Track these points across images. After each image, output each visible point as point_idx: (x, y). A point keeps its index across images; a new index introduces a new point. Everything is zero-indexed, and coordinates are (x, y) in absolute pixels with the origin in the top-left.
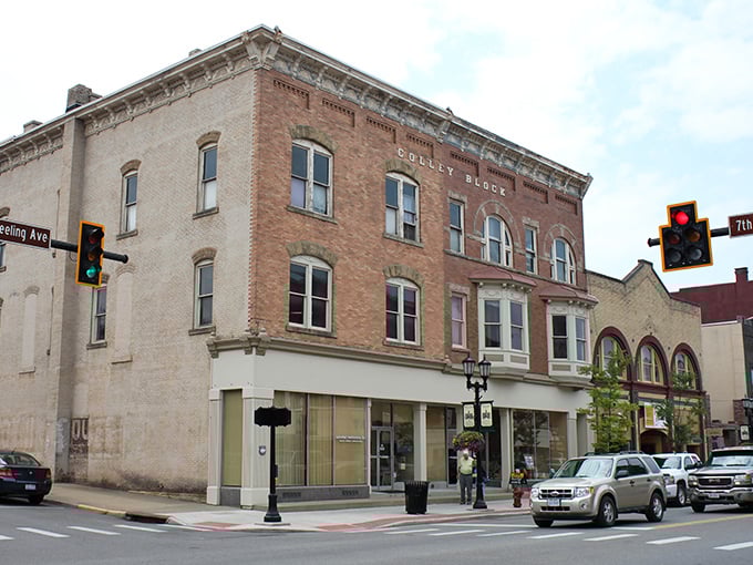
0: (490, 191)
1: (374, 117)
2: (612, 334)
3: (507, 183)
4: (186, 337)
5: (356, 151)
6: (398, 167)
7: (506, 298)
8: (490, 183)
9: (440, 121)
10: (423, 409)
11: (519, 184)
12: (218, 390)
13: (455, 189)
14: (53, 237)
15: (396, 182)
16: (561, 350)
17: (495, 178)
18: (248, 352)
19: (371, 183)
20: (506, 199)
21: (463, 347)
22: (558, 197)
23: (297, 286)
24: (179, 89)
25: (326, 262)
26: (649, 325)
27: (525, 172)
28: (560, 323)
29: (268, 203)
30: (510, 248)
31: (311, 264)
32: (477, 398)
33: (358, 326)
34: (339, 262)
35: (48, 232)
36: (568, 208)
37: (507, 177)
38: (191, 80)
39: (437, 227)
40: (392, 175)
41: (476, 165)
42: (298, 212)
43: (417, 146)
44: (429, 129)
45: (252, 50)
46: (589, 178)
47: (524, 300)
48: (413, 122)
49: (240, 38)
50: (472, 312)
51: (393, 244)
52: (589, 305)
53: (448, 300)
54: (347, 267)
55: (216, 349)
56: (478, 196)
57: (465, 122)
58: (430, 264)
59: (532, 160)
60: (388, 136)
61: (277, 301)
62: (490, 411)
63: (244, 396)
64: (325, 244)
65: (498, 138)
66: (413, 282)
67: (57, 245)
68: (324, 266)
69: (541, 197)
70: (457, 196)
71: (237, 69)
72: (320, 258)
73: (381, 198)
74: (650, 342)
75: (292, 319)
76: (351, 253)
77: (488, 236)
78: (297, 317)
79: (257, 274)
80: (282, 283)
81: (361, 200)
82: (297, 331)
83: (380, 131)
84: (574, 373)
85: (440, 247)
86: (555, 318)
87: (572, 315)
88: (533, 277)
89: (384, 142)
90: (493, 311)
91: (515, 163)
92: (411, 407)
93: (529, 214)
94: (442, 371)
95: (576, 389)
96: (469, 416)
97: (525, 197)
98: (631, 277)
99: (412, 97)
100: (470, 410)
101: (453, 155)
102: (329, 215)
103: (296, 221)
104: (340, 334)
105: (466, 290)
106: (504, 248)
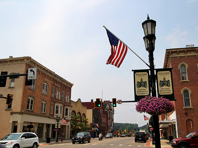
0: (58, 86)
1: (42, 73)
2: (74, 111)
3: (61, 85)
4: (4, 111)
5: (39, 79)
6: (45, 82)
7: (60, 105)
8: (59, 85)
9: (53, 74)
10: (45, 124)
11: (62, 85)
12: (12, 121)
13: (53, 86)
14: (3, 96)
15: (45, 84)
16: (66, 114)
17: (59, 84)
18: (20, 114)
19: (41, 84)
20: (61, 88)
21: (52, 113)
22: (68, 88)
23: (29, 103)
24: (7, 63)
25: (33, 98)
26: (79, 110)
27: (64, 83)
28: (67, 110)
29: (26, 88)
30: (60, 96)
31: (31, 99)
32: (58, 123)
33: (37, 110)
34: (35, 98)
35: (2, 95)
36: (69, 89)
37: (61, 84)
38: (10, 62)
39: (50, 92)
40: (44, 83)
41: (57, 81)
42: (30, 89)
43: (48, 78)
44: (50, 75)
45: (25, 60)
46: (73, 84)
47: (62, 105)
48: (48, 74)
49: (23, 58)
50: (54, 107)
51: (43, 95)
52: (71, 106)
53: (51, 105)
54: (36, 99)
55: (12, 113)
56: (56, 87)
57: (56, 74)
58: (49, 99)
59: (65, 81)
60: (44, 76)
61: (25, 105)
62: (60, 125)
63: (18, 122)
64: (33, 95)
65: (61, 77)
66: (46, 102)
67: (4, 97)
68: (33, 99)
69: (65, 87)
70: (53, 87)
71: (21, 63)
72: (32, 97)
73: (42, 87)
74: (79, 113)
75: (27, 109)
76: (37, 97)
77: (57, 94)
78: (28, 108)
79: (23, 100)
80: (26, 102)
81: (39, 87)
82: (28, 110)
83: (43, 75)
84: (68, 118)
85: (50, 96)
86: (66, 109)
87: (69, 108)
88: (63, 101)
89: (44, 77)
90: (57, 107)
91: (62, 81)
92: (43, 124)
93: (64, 90)
94: (49, 118)
95: (68, 121)
96: (59, 126)
97: (63, 87)
98: (77, 101)
99: (49, 70)
100: (56, 125)
101: (53, 80)
102: (34, 90)
103: (29, 91)
104: (34, 111)
105: (53, 104)
106: (59, 96)
